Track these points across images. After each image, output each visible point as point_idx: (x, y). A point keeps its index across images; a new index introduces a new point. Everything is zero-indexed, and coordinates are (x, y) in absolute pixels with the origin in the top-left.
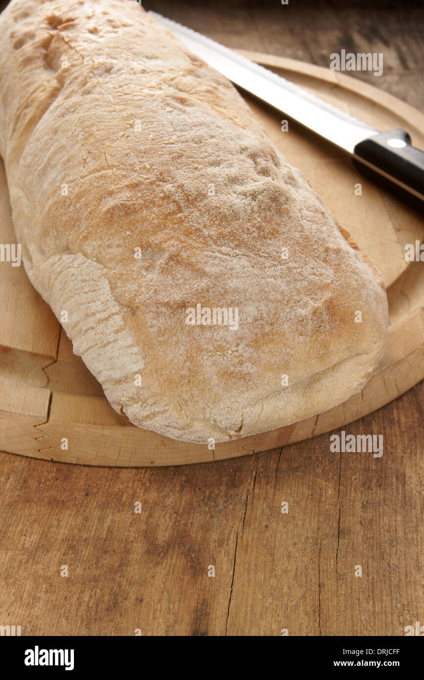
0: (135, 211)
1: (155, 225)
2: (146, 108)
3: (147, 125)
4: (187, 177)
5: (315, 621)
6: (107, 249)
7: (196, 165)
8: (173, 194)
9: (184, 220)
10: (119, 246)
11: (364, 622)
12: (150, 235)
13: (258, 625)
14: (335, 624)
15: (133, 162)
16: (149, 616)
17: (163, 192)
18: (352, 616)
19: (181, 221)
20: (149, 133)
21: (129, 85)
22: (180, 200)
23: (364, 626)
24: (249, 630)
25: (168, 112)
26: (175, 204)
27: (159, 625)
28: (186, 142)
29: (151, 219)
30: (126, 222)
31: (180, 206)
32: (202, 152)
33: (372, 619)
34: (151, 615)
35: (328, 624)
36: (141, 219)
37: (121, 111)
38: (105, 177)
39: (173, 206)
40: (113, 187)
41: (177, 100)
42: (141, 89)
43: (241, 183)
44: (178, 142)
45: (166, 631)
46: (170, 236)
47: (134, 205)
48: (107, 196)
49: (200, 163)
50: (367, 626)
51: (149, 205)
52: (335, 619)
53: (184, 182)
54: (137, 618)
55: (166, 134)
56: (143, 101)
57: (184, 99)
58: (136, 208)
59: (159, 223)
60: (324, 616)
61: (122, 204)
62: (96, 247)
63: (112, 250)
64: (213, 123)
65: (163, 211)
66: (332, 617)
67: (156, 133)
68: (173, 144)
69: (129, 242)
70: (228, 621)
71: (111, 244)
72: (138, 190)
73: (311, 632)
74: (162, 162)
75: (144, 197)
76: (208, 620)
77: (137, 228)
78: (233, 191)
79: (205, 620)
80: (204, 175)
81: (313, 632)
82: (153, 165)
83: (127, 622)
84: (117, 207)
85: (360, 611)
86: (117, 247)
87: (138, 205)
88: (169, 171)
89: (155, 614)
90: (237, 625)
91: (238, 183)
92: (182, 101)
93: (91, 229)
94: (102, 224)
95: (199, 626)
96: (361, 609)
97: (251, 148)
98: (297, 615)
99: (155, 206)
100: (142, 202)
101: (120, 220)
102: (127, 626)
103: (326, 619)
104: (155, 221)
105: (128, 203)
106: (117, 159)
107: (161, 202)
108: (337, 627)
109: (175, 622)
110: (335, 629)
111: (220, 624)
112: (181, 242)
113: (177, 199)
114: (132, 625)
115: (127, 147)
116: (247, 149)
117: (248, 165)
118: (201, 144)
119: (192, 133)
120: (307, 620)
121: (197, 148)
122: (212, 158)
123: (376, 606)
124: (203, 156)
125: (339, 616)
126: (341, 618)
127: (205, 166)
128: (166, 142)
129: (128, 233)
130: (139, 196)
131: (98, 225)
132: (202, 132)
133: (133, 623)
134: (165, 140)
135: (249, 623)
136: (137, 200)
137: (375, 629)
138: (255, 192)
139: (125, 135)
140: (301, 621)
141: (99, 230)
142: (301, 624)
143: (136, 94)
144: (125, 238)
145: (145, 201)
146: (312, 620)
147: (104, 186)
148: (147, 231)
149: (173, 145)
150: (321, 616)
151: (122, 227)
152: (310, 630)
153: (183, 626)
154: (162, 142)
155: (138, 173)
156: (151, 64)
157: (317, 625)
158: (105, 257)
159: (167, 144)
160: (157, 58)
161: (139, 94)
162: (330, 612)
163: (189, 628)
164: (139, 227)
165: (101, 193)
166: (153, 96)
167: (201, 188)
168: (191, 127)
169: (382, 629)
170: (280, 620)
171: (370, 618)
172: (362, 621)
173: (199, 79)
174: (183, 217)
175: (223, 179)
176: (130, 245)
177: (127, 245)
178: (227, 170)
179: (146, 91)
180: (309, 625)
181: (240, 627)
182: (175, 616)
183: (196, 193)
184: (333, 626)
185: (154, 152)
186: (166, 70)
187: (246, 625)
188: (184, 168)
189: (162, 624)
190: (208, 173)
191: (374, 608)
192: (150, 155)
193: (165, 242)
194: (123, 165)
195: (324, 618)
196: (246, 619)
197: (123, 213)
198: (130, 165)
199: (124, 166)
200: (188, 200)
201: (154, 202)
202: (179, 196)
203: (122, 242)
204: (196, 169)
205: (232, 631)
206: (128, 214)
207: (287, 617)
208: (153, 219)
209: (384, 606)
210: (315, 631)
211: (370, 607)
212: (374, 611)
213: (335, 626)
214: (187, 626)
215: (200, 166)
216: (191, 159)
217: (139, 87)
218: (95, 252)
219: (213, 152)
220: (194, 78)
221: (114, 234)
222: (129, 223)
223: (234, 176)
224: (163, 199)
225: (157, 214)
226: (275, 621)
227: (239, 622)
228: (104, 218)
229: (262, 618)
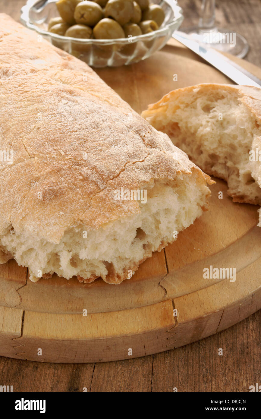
0: (62, 194)
1: (82, 204)
2: (46, 103)
3: (52, 117)
4: (96, 158)
5: (149, 380)
6: (46, 228)
7: (100, 148)
8: (90, 176)
9: (105, 198)
10: (55, 224)
11: (181, 381)
12: (79, 213)
13: (111, 383)
14: (162, 382)
15: (50, 150)
16: (41, 378)
17: (81, 174)
18: (173, 377)
19: (103, 200)
20: (55, 124)
21: (25, 84)
22: (97, 180)
23: (180, 384)
24: (106, 387)
25: (65, 104)
26: (94, 184)
27: (48, 384)
28: (86, 128)
29: (77, 199)
30: (57, 203)
31: (98, 185)
32: (102, 135)
33: (186, 379)
34: (43, 377)
35: (157, 382)
36: (69, 200)
37: (26, 106)
38: (30, 166)
39: (92, 186)
40: (37, 174)
41: (67, 93)
42: (36, 86)
43: (138, 157)
44: (80, 129)
45: (52, 388)
46: (97, 214)
47: (61, 188)
48: (35, 182)
49: (102, 146)
50: (182, 384)
51: (72, 187)
52: (162, 379)
53: (96, 164)
54: (33, 379)
55: (69, 123)
56: (42, 97)
57: (72, 91)
58: (62, 191)
59: (85, 202)
60: (155, 377)
61: (51, 190)
62: (36, 226)
63: (51, 228)
64: (100, 108)
65: (86, 191)
66: (160, 377)
67: (60, 123)
68: (77, 131)
69: (63, 220)
70: (92, 381)
71: (48, 223)
72: (60, 175)
73: (146, 387)
74: (73, 148)
75: (67, 181)
76: (79, 380)
77: (67, 208)
78: (136, 167)
79: (77, 380)
80: (109, 156)
81: (147, 387)
82: (66, 152)
83: (27, 382)
84: (47, 192)
85: (178, 374)
86: (54, 225)
87: (64, 188)
88: (80, 155)
89: (45, 377)
90: (98, 384)
91: (136, 157)
92: (71, 93)
93: (29, 212)
94: (37, 207)
95: (73, 384)
96: (179, 372)
97: (135, 126)
98: (137, 377)
99: (77, 187)
100: (67, 185)
101: (51, 202)
102: (27, 384)
103: (156, 379)
104: (81, 200)
105: (55, 188)
106: (35, 148)
107: (82, 183)
108: (163, 384)
109: (58, 382)
110: (162, 385)
111: (87, 382)
112: (107, 219)
113: (94, 179)
114: (30, 384)
115: (41, 138)
116: (132, 127)
117: (138, 141)
118: (98, 129)
119: (89, 120)
120: (144, 379)
121: (97, 133)
122: (110, 139)
123: (189, 370)
124: (103, 139)
125: (164, 377)
126: (166, 378)
127: (107, 147)
128: (71, 130)
129: (61, 213)
130: (63, 180)
131: (34, 207)
132: (96, 118)
133: (30, 383)
134: (70, 129)
135: (106, 382)
136: (62, 184)
137: (187, 385)
138: (153, 166)
139: (36, 127)
140: (139, 380)
141: (36, 212)
142: (139, 383)
143: (34, 90)
144: (59, 217)
145: (69, 184)
146: (147, 380)
147: (31, 173)
148: (76, 210)
149: (77, 133)
150: (153, 377)
151: (55, 208)
152: (145, 387)
153: (63, 384)
154: (68, 131)
155: (56, 160)
156: (36, 64)
157: (150, 383)
158: (46, 234)
159: (73, 132)
160: (37, 58)
161: (37, 90)
162: (159, 374)
163: (67, 386)
164: (69, 207)
165: (29, 180)
166: (48, 91)
167: (110, 167)
168: (86, 115)
169: (192, 385)
170: (126, 380)
171: (185, 378)
172: (179, 380)
173: (73, 71)
174: (104, 196)
175: (124, 157)
176: (65, 222)
177: (62, 223)
178: (124, 148)
179: (41, 87)
180: (145, 383)
181: (100, 385)
182: (58, 378)
183: (108, 172)
184: (160, 383)
185: (64, 140)
186: (48, 68)
187: (103, 384)
188: (92, 151)
189: (49, 384)
190: (112, 153)
191: (188, 371)
192: (61, 143)
193: (95, 219)
194: (41, 153)
195: (155, 378)
196: (104, 379)
197: (53, 196)
198: (47, 153)
199: (43, 155)
200: (103, 179)
201: (76, 184)
202: (95, 177)
203: (57, 220)
204: (101, 150)
205: (95, 388)
206: (58, 197)
207: (131, 378)
208: (79, 199)
209: (194, 370)
210: (148, 387)
211: (185, 371)
212: (188, 373)
213: (162, 384)
214: (65, 385)
215: (104, 148)
216: (94, 143)
217: (35, 85)
218: (36, 230)
219: (109, 134)
220: (70, 70)
221: (49, 215)
222: (60, 204)
223: (132, 153)
224: (83, 180)
225: (81, 194)
226: (123, 380)
227: (99, 382)
228: (38, 202)
229: (114, 379)
